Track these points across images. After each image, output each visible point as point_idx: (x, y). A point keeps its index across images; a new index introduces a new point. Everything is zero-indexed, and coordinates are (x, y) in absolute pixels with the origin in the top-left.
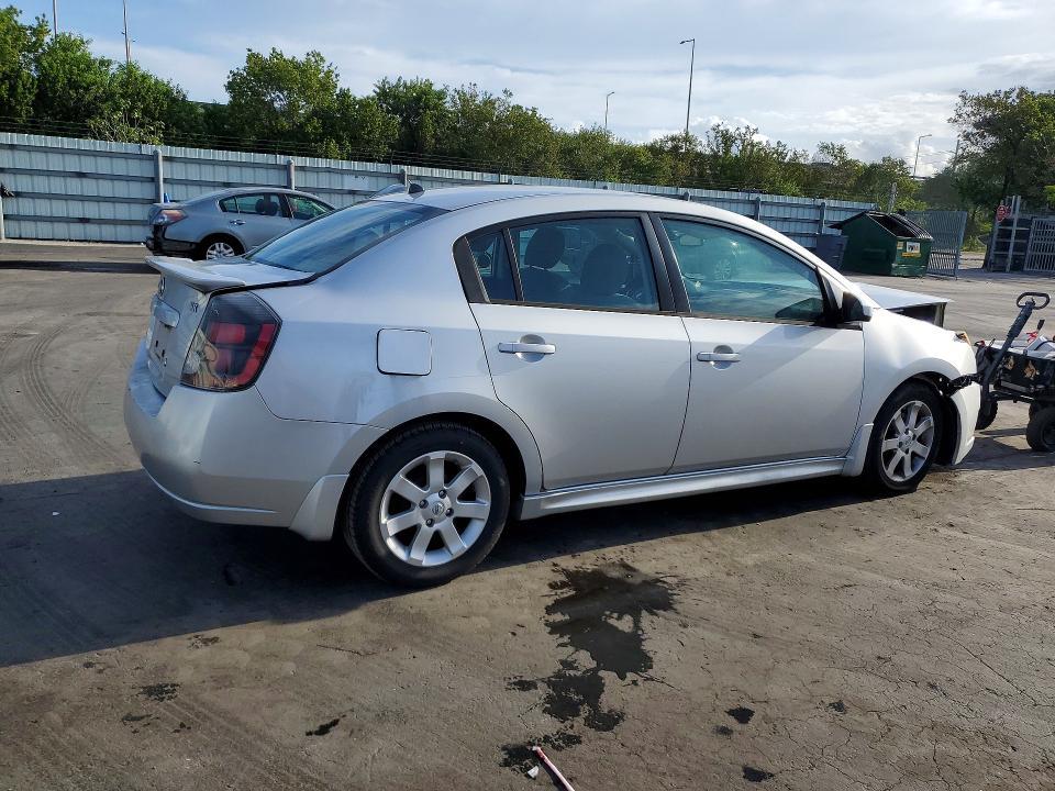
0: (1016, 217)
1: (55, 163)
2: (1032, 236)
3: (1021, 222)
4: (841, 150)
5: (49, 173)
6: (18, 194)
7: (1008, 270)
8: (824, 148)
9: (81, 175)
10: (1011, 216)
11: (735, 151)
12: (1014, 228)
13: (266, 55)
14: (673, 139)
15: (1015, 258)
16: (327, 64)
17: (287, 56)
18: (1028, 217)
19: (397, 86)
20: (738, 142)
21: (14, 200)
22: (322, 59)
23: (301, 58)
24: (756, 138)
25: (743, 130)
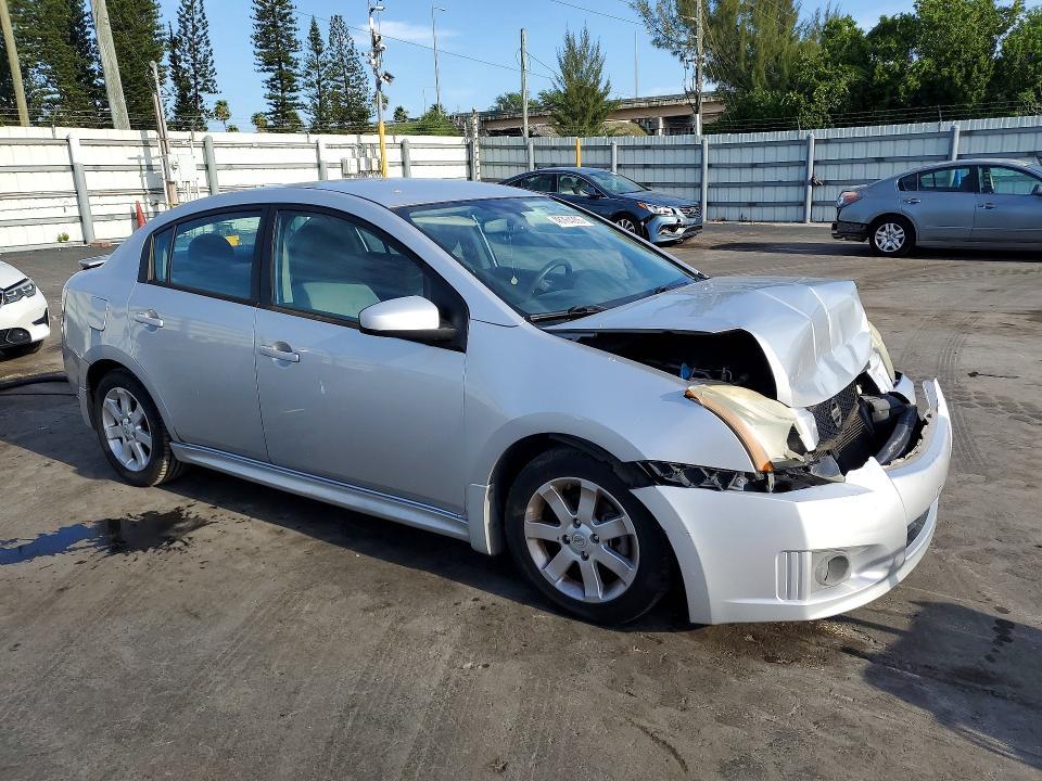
1: (860, 151)
5: (853, 161)
6: (826, 183)
9: (879, 160)
21: (823, 188)
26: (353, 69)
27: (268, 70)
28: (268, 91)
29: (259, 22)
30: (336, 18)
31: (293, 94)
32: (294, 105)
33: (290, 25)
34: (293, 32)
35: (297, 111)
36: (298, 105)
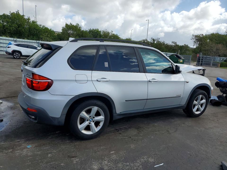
0: (201, 56)
2: (204, 60)
3: (202, 57)
4: (176, 42)
7: (200, 65)
8: (173, 42)
10: (200, 56)
11: (155, 42)
12: (201, 58)
13: (69, 24)
14: (143, 40)
15: (201, 63)
16: (80, 26)
17: (73, 24)
18: (203, 56)
19: (92, 30)
20: (156, 41)
22: (79, 25)
23: (75, 25)
24: (159, 40)
25: (157, 39)
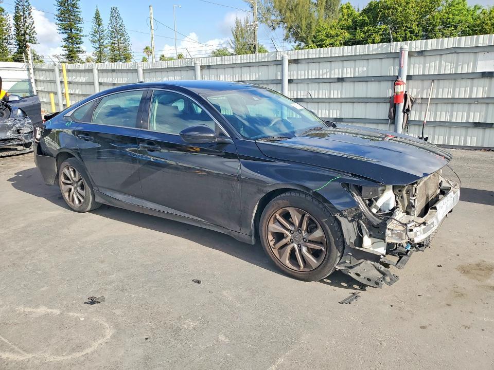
26: (122, 35)
27: (65, 33)
28: (64, 44)
29: (60, 8)
30: (114, 9)
31: (78, 46)
32: (77, 51)
33: (77, 10)
34: (77, 13)
35: (78, 55)
36: (80, 51)
